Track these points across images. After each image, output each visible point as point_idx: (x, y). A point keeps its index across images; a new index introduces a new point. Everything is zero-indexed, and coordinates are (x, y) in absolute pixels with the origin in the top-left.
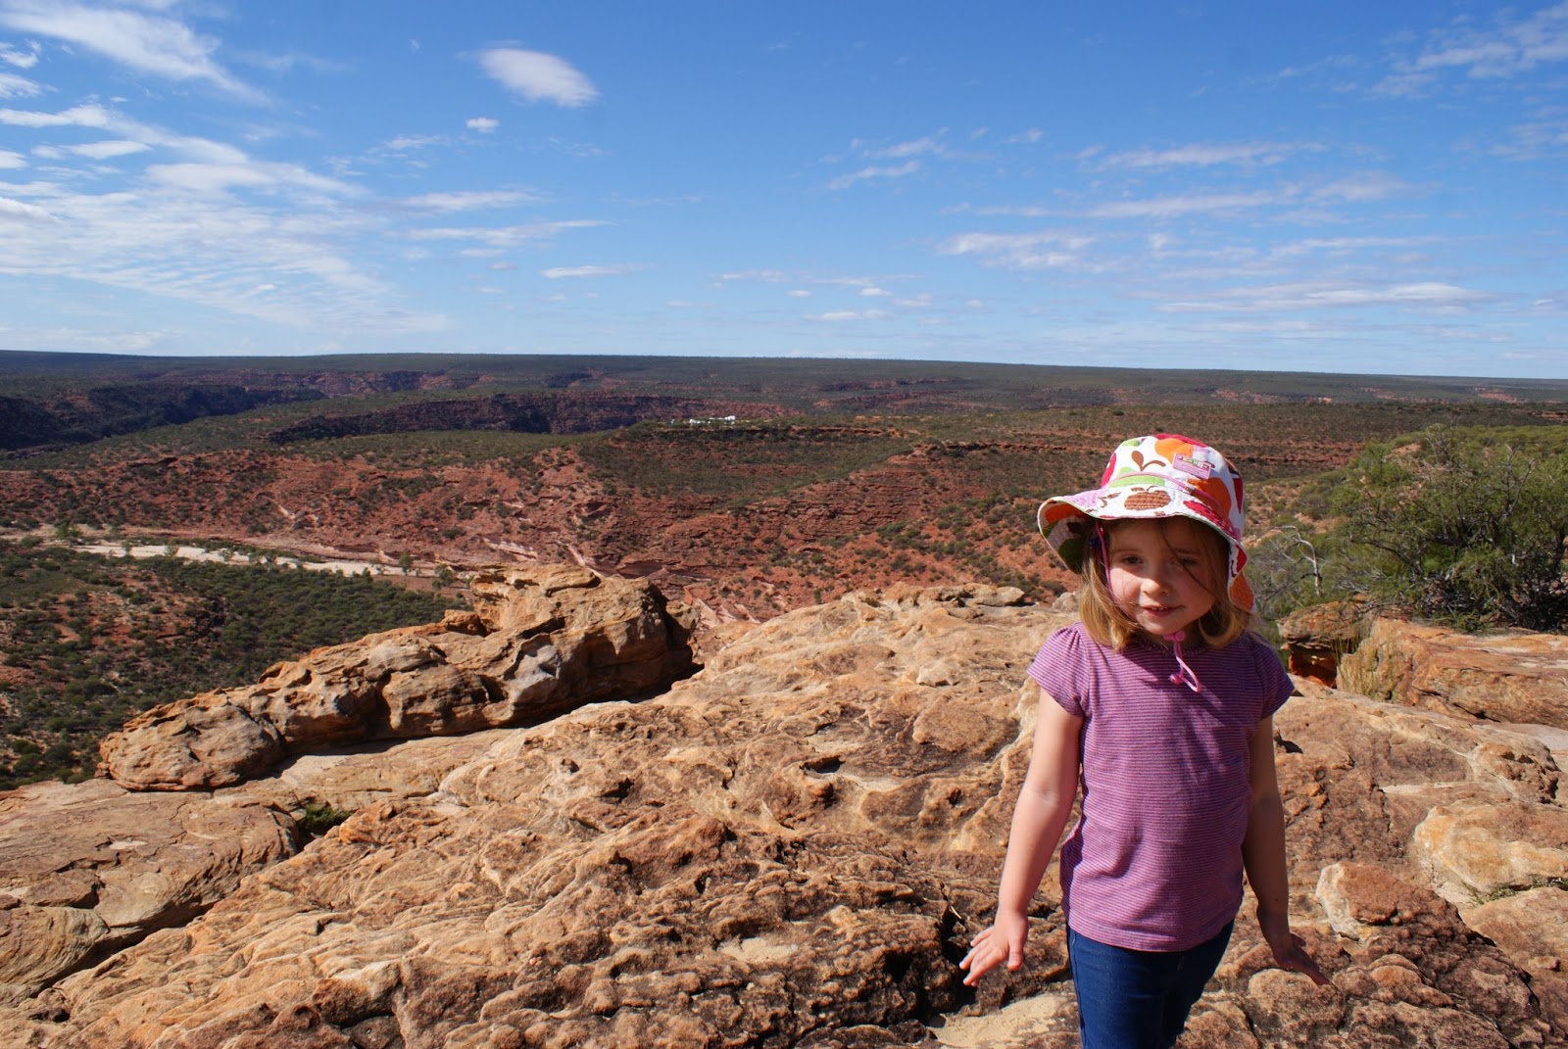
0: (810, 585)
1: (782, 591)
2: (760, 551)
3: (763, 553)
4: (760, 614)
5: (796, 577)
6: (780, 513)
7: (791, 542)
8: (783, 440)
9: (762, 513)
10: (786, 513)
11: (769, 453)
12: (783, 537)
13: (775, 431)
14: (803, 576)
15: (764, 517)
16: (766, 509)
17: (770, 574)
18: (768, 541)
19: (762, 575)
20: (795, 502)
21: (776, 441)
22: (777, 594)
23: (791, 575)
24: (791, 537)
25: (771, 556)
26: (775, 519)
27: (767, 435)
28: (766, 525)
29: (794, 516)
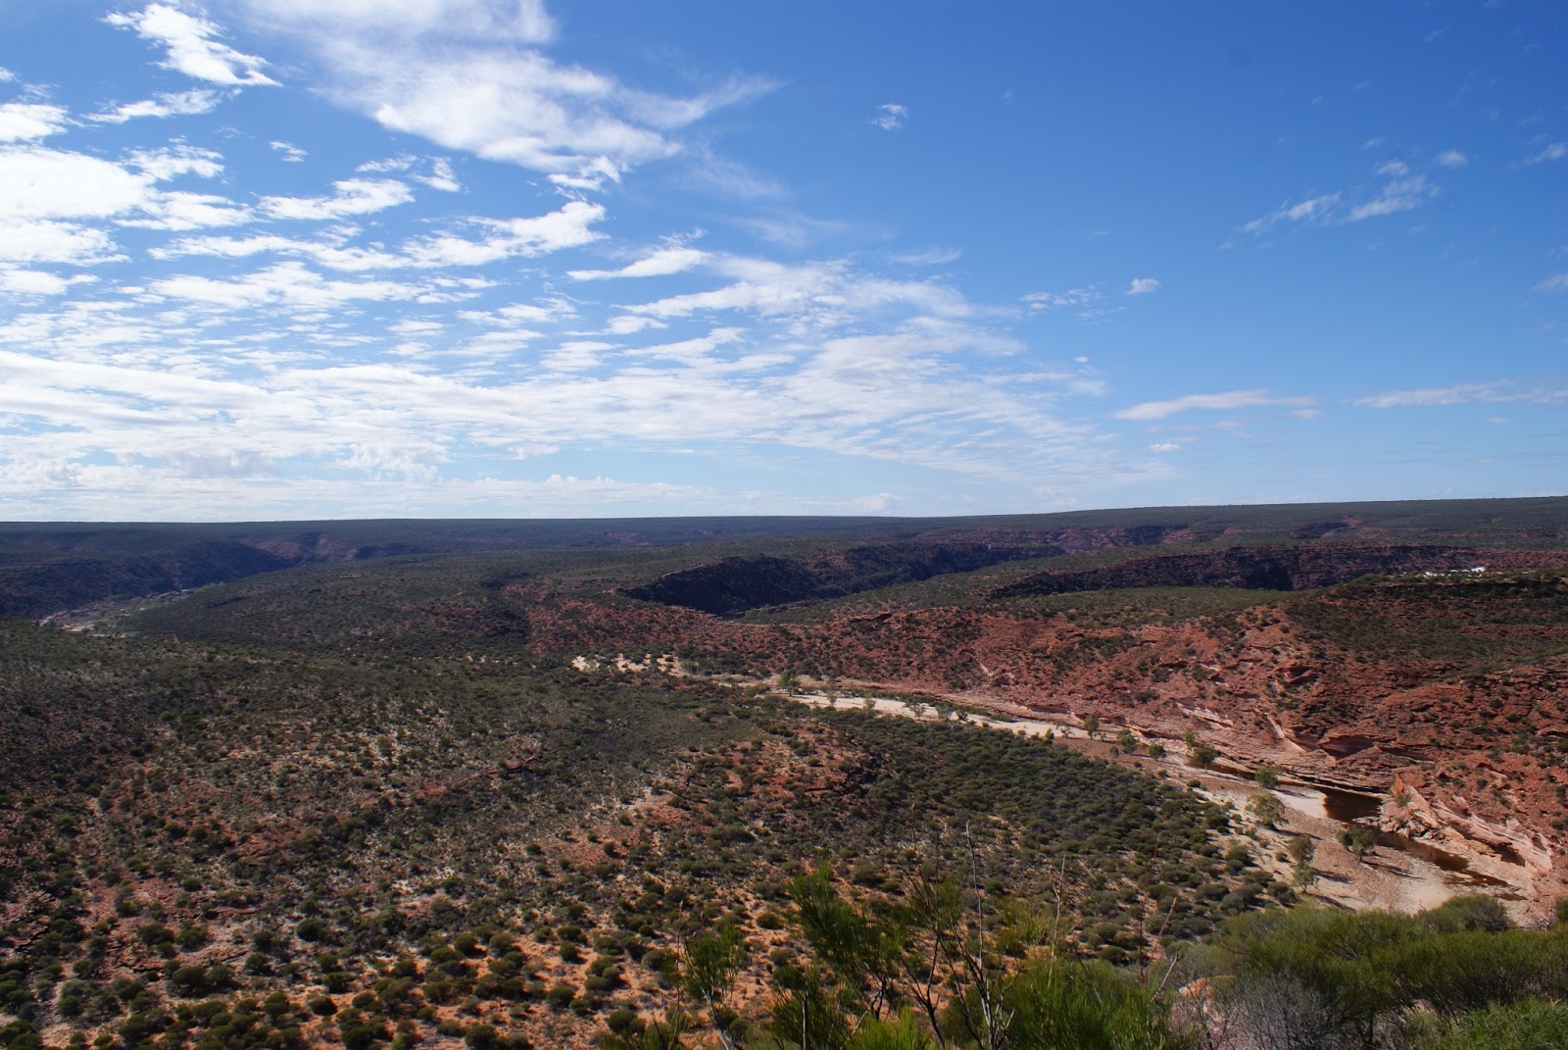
0: (1552, 779)
1: (1514, 783)
2: (1501, 731)
3: (1507, 733)
4: (1484, 811)
5: (1533, 767)
6: (1531, 685)
7: (1547, 721)
8: (1547, 595)
9: (1507, 684)
10: (1540, 684)
11: (1526, 610)
12: (1534, 715)
13: (1536, 585)
14: (1543, 766)
15: (1509, 689)
16: (1512, 680)
17: (1501, 761)
18: (1513, 719)
19: (1489, 761)
20: (1553, 672)
21: (1538, 596)
22: (1507, 787)
23: (1527, 764)
24: (1546, 715)
25: (1516, 737)
26: (1525, 692)
27: (1526, 590)
28: (1512, 699)
29: (1551, 689)
